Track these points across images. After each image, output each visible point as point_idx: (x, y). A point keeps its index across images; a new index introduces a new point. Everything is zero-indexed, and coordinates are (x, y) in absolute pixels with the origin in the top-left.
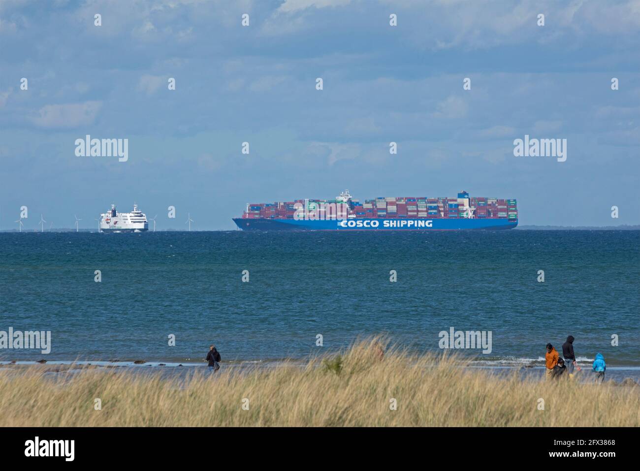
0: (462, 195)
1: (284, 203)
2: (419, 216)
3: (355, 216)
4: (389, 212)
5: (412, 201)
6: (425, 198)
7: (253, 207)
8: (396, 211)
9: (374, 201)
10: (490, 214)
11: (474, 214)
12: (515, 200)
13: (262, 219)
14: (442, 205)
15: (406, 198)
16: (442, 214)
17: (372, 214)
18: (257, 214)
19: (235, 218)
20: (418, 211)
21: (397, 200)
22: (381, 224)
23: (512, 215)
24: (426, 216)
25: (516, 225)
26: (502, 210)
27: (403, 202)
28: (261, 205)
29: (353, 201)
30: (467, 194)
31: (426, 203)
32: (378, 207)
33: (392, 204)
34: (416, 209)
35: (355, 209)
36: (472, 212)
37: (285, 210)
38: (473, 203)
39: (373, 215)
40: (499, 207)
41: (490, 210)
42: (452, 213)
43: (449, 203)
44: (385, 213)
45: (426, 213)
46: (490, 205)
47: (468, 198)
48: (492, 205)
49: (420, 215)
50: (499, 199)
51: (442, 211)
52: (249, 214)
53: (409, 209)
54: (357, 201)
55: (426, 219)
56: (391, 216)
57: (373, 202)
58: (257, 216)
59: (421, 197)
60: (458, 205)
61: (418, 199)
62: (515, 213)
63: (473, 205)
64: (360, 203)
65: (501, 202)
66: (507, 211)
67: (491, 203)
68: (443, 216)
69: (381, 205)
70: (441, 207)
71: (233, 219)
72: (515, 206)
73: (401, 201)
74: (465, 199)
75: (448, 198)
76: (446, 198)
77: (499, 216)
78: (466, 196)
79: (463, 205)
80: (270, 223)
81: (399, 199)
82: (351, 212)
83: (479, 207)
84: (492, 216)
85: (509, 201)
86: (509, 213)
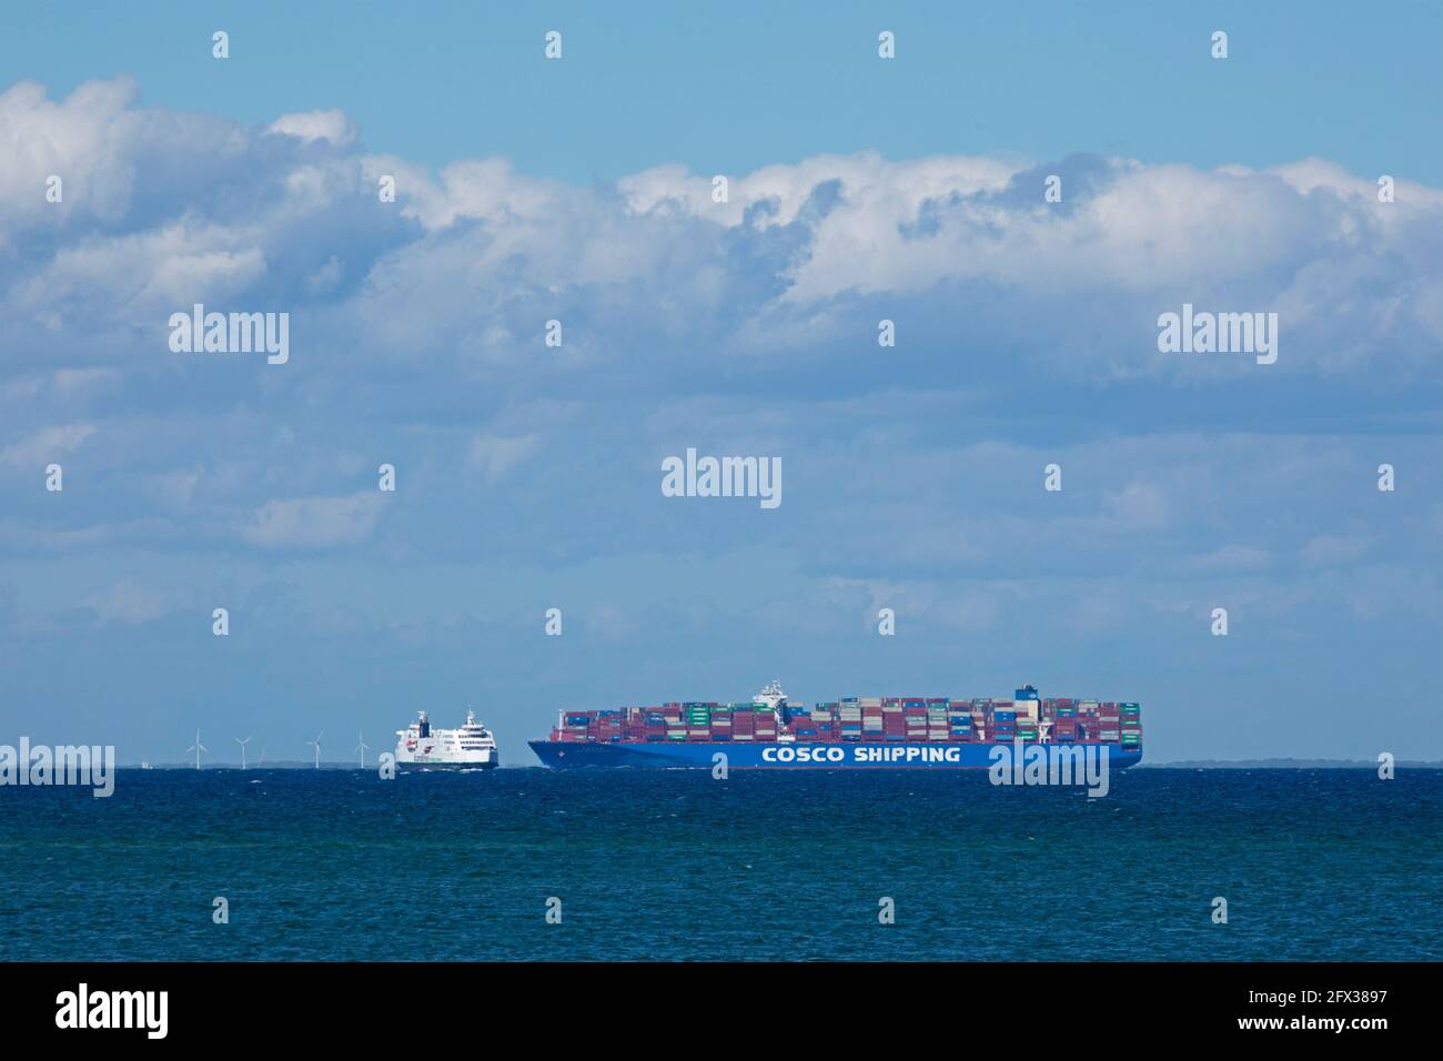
0: (1025, 693)
1: (640, 709)
2: (931, 738)
3: (792, 739)
4: (866, 728)
5: (916, 706)
6: (944, 701)
7: (572, 718)
8: (880, 728)
9: (835, 705)
10: (1084, 734)
11: (1049, 733)
12: (1136, 705)
13: (591, 744)
14: (981, 714)
15: (904, 700)
16: (982, 733)
17: (830, 733)
18: (580, 732)
19: (533, 740)
20: (928, 727)
21: (884, 705)
22: (850, 755)
23: (1130, 736)
24: (946, 737)
25: (1138, 758)
26: (1109, 726)
27: (896, 708)
28: (590, 713)
29: (788, 705)
30: (1035, 692)
31: (947, 711)
32: (842, 719)
33: (872, 712)
34: (924, 723)
35: (793, 723)
36: (1046, 730)
37: (642, 724)
38: (1048, 710)
39: (833, 737)
40: (1102, 719)
41: (1084, 725)
42: (1002, 733)
43: (997, 710)
44: (859, 733)
45: (947, 732)
46: (1083, 715)
47: (1036, 699)
48: (1088, 716)
49: (934, 735)
50: (1102, 701)
51: (981, 728)
52: (564, 731)
53: (910, 723)
54: (799, 705)
55: (945, 745)
56: (871, 739)
57: (832, 708)
58: (581, 737)
59: (935, 697)
60: (1016, 715)
61: (930, 701)
62: (1137, 732)
63: (1046, 715)
64: (805, 710)
65: (1107, 709)
66: (1119, 727)
67: (1085, 711)
68: (983, 738)
69: (849, 714)
70: (979, 719)
71: (530, 744)
72: (1136, 716)
73: (893, 706)
74: (1029, 702)
75: (995, 701)
76: (990, 700)
77: (1102, 738)
78: (1033, 696)
79: (1025, 715)
80: (607, 751)
81: (891, 702)
82: (785, 728)
83: (1060, 720)
84: (1087, 737)
85: (1124, 705)
86: (1124, 732)
